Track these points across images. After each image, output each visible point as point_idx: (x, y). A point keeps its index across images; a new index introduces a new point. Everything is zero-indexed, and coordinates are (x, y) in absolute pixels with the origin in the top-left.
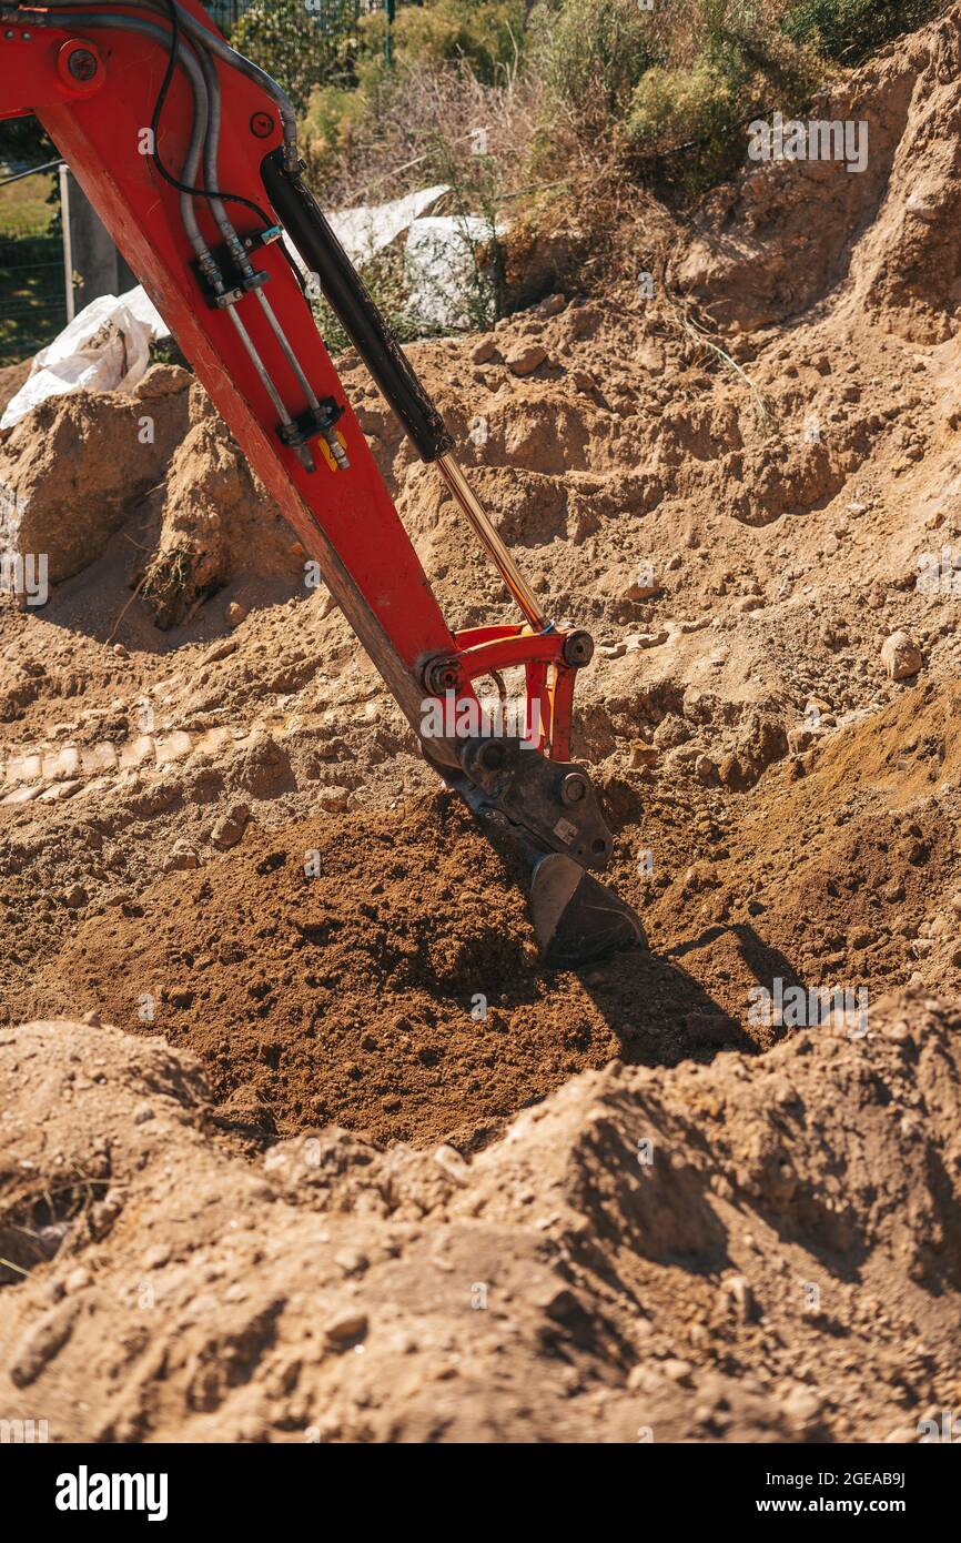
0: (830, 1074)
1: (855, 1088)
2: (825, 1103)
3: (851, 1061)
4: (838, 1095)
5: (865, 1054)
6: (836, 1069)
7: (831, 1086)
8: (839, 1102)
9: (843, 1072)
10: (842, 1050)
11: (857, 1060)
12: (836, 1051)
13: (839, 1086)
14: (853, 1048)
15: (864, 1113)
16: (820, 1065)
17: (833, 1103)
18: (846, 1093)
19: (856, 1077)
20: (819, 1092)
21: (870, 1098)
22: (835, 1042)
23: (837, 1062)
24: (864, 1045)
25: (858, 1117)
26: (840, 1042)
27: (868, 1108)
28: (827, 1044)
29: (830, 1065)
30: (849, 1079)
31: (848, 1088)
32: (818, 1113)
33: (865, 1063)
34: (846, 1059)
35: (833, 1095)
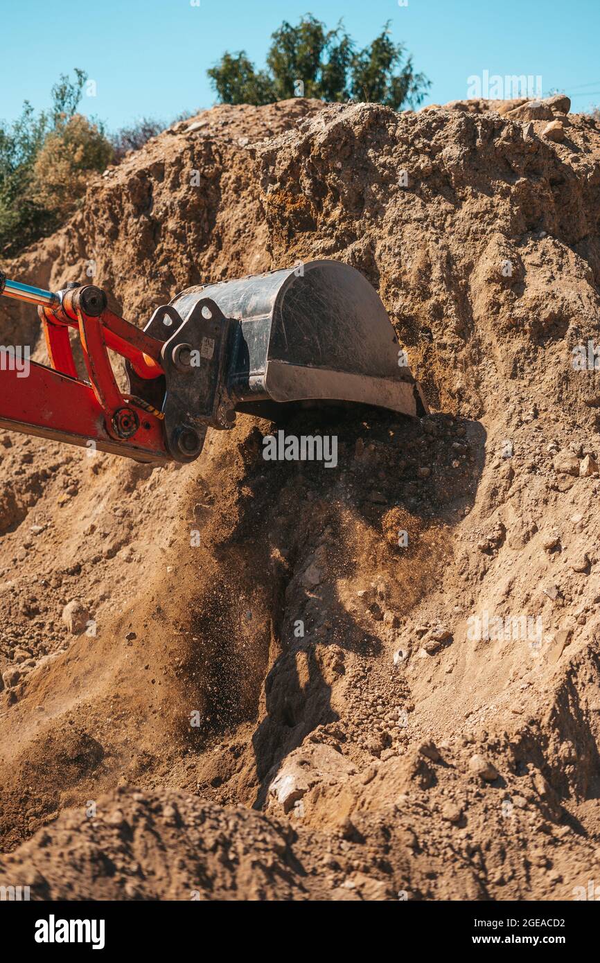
0: (67, 858)
1: (88, 866)
2: (65, 880)
3: (82, 845)
4: (75, 874)
5: (92, 839)
6: (71, 853)
7: (69, 867)
8: (76, 879)
9: (77, 855)
10: (75, 838)
11: (87, 844)
12: (70, 840)
13: (75, 866)
14: (83, 837)
15: (96, 885)
16: (58, 852)
17: (72, 880)
18: (81, 871)
19: (87, 858)
20: (60, 873)
21: (100, 872)
22: (68, 833)
23: (72, 848)
24: (91, 832)
25: (92, 888)
26: (72, 832)
27: (100, 880)
28: (61, 835)
29: (66, 851)
30: (82, 860)
31: (82, 867)
32: (61, 890)
33: (93, 845)
34: (78, 845)
35: (71, 873)
